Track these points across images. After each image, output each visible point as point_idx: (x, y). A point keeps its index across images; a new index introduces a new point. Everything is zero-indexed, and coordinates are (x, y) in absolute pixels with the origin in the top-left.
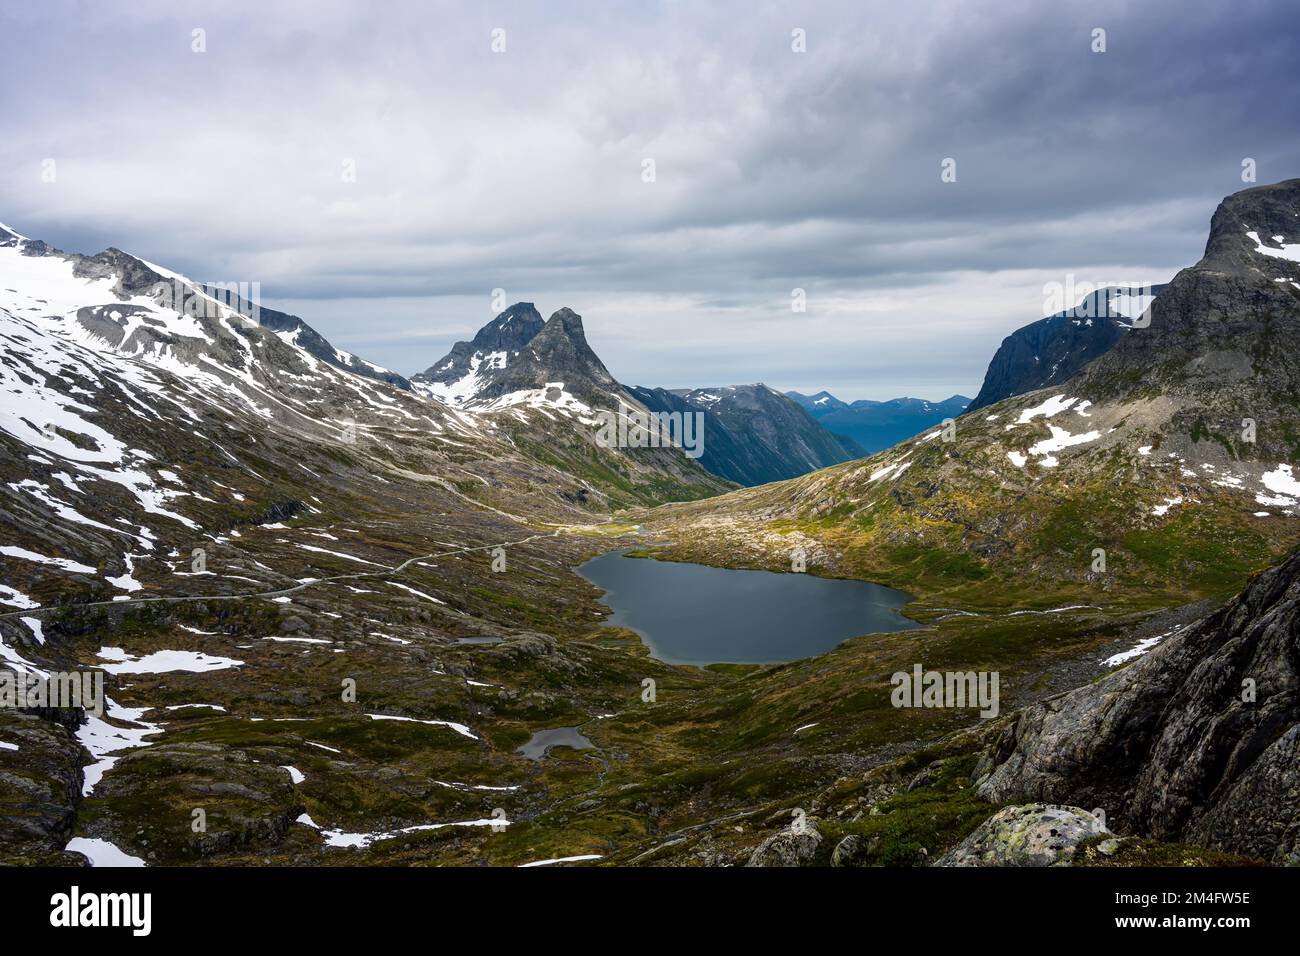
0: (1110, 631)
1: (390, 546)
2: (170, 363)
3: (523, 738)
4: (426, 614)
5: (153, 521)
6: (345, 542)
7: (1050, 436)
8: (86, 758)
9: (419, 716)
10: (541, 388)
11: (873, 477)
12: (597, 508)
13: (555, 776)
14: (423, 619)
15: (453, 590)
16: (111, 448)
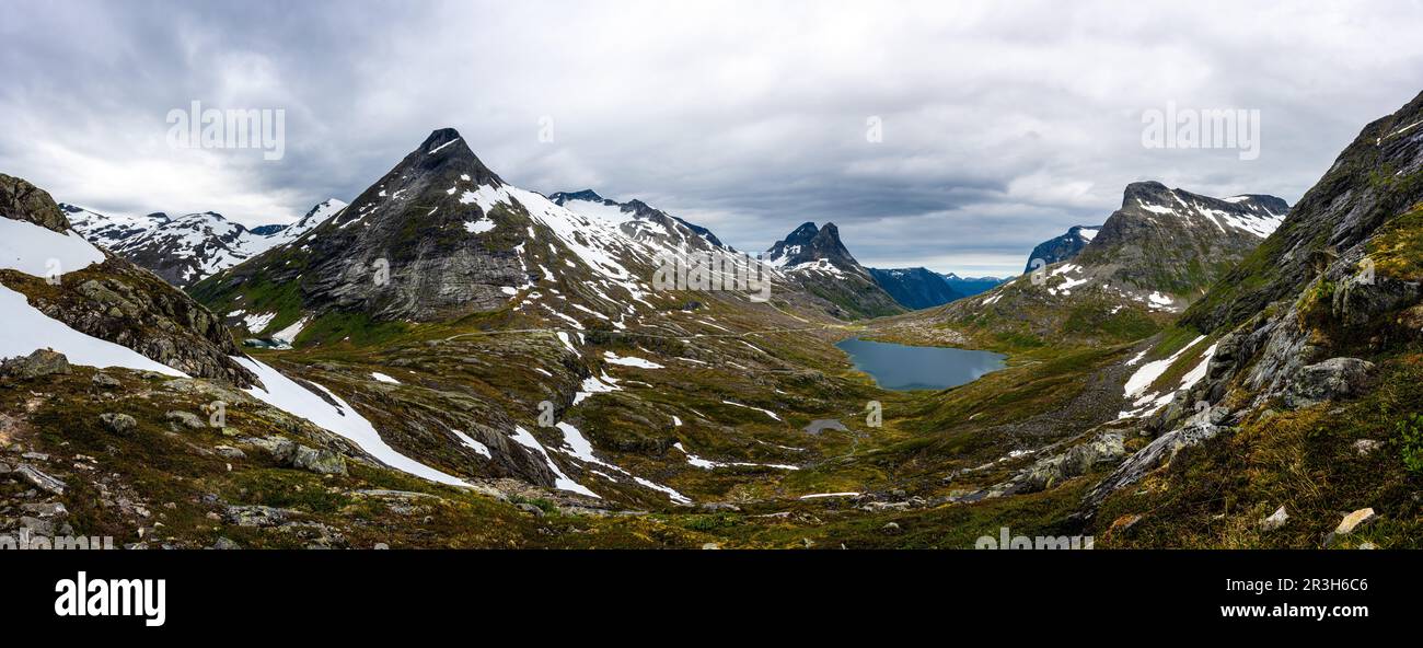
0: (1123, 351)
1: (740, 326)
2: (652, 244)
3: (807, 423)
4: (756, 356)
5: (636, 303)
6: (719, 322)
7: (1066, 281)
8: (581, 390)
9: (749, 404)
10: (817, 260)
11: (985, 302)
12: (844, 318)
13: (825, 444)
14: (754, 358)
15: (771, 347)
16: (624, 274)
